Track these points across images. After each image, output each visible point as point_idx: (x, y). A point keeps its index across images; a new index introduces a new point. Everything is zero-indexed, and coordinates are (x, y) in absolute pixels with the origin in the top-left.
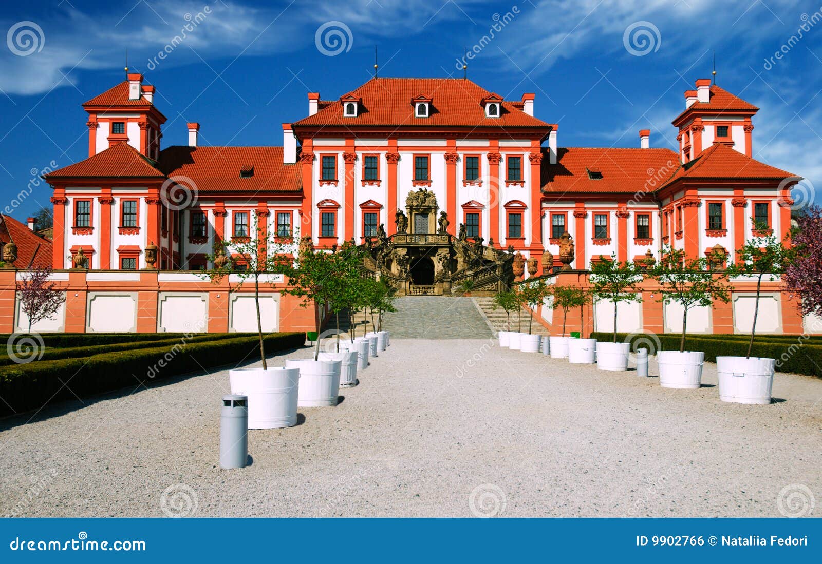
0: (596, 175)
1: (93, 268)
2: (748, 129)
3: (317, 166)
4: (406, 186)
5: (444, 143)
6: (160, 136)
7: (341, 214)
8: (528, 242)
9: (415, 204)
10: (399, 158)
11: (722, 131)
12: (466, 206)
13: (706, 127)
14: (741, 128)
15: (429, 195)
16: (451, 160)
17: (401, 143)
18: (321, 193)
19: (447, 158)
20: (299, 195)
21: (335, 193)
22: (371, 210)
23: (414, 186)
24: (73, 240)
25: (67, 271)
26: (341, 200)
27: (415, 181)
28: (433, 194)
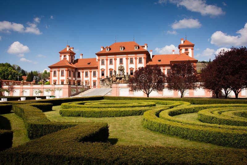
0: (160, 61)
1: (57, 84)
2: (192, 49)
3: (101, 62)
4: (118, 65)
5: (125, 56)
6: (74, 57)
7: (105, 71)
9: (120, 68)
10: (116, 59)
11: (186, 50)
12: (130, 69)
13: (183, 49)
14: (191, 49)
15: (122, 67)
16: (127, 59)
17: (117, 56)
18: (101, 67)
19: (126, 59)
20: (97, 68)
21: (104, 67)
22: (111, 70)
26: (105, 68)
27: (120, 64)
28: (123, 66)
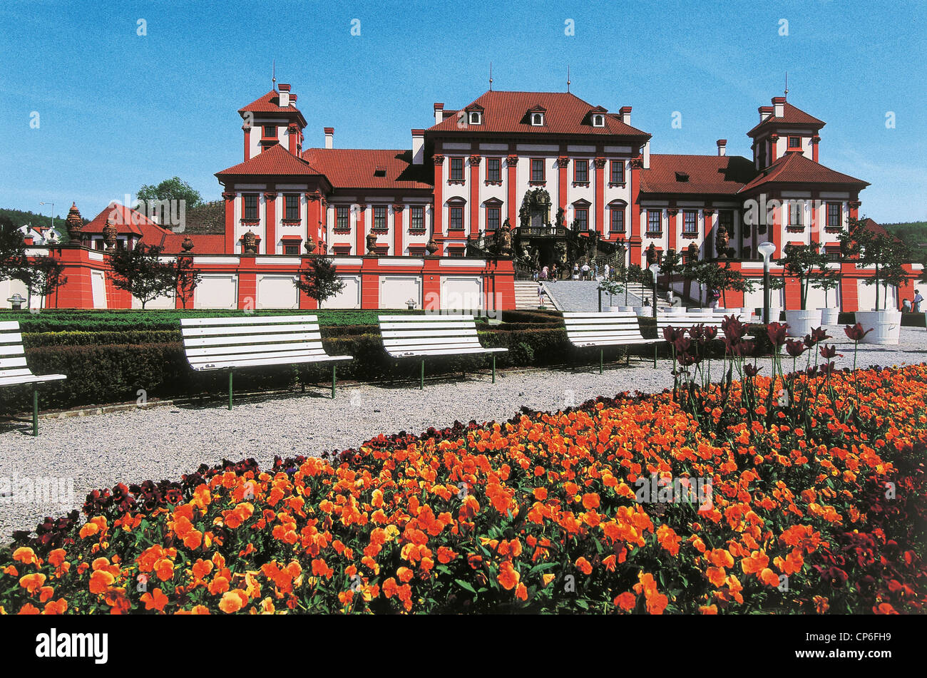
0: (683, 179)
1: (260, 253)
2: (815, 141)
3: (446, 167)
4: (523, 188)
5: (556, 148)
7: (467, 210)
8: (628, 235)
9: (532, 201)
10: (516, 161)
11: (794, 141)
12: (575, 204)
13: (780, 138)
14: (809, 139)
16: (562, 165)
17: (519, 148)
18: (449, 191)
19: (558, 162)
21: (463, 191)
22: (493, 205)
23: (531, 186)
24: (240, 230)
25: (236, 256)
26: (467, 197)
27: (531, 183)
28: (546, 193)
